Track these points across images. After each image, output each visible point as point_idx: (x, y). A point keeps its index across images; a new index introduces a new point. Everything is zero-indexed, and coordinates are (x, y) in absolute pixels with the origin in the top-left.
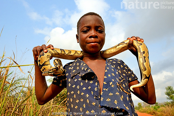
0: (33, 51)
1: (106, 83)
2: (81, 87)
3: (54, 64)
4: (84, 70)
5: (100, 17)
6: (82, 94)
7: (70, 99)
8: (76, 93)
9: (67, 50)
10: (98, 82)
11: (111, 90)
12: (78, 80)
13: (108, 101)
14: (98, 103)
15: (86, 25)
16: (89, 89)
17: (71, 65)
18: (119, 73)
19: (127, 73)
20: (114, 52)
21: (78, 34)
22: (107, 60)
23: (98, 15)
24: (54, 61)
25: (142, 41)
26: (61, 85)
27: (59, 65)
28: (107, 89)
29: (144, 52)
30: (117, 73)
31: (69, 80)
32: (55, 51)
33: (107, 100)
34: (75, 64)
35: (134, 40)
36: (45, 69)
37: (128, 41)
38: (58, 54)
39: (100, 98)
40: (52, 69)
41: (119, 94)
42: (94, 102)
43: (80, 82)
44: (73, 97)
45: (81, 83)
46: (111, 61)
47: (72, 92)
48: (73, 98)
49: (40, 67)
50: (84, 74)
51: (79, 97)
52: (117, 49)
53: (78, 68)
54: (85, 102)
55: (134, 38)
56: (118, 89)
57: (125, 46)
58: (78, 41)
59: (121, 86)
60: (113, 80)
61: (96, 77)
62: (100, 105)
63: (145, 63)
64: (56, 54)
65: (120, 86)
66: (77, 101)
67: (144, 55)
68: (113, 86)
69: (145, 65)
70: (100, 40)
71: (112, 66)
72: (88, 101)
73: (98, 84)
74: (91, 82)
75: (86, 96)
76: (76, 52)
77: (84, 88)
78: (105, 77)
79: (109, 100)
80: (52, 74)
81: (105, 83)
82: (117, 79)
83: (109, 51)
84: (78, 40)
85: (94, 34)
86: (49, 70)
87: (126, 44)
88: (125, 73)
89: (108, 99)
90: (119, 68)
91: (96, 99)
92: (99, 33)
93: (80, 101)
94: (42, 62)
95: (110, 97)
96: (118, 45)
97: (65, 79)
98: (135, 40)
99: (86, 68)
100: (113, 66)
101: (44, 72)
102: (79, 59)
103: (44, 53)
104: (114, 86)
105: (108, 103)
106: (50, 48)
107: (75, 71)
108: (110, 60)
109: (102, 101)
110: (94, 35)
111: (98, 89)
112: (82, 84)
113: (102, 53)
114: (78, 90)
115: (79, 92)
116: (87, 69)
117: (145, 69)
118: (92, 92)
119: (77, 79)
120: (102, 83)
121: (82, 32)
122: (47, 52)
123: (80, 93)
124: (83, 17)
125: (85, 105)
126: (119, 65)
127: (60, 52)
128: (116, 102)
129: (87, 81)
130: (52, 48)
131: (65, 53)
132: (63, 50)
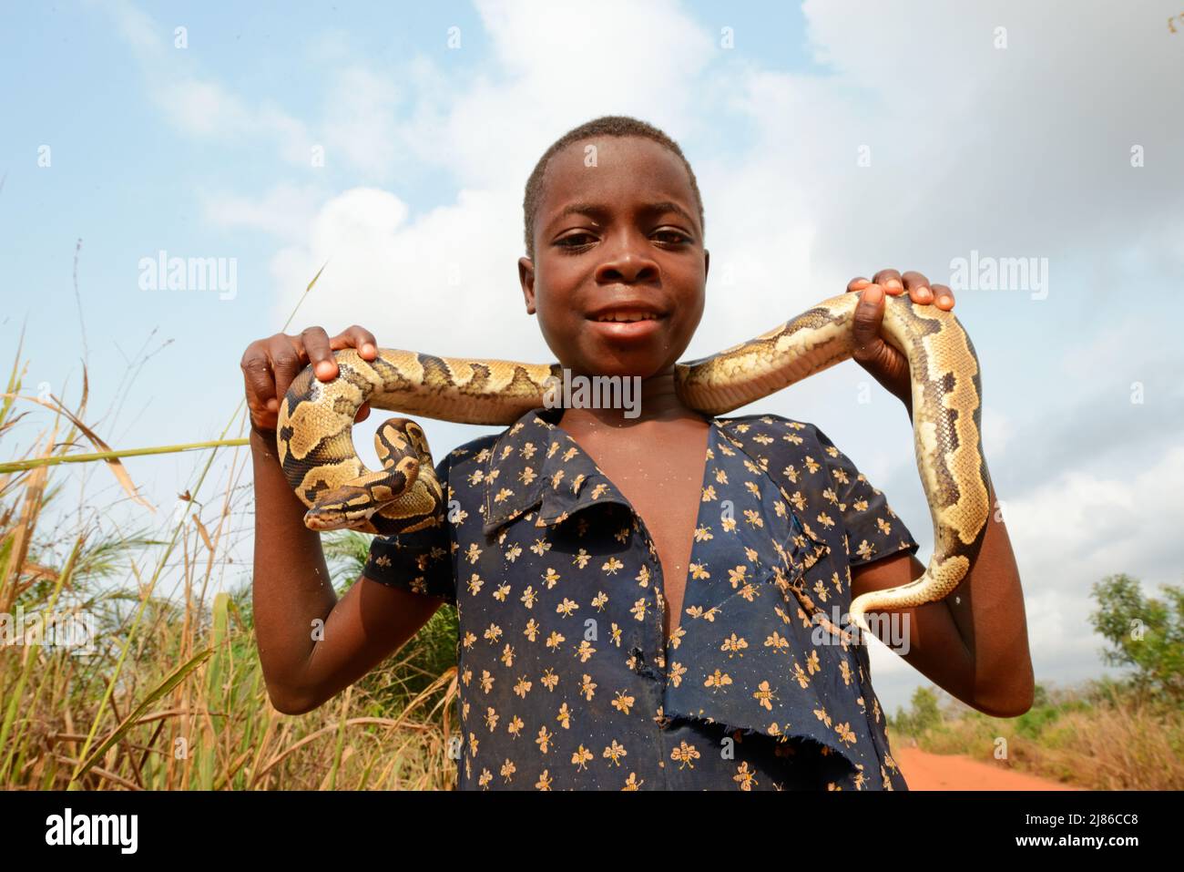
0: (247, 368)
1: (706, 569)
2: (548, 600)
3: (379, 452)
4: (565, 490)
5: (674, 148)
6: (556, 640)
7: (477, 677)
8: (513, 634)
9: (461, 362)
10: (655, 565)
11: (738, 617)
12: (527, 554)
13: (713, 687)
14: (650, 700)
15: (578, 201)
16: (597, 608)
17: (484, 455)
18: (790, 507)
19: (843, 507)
20: (762, 377)
21: (532, 260)
22: (720, 425)
23: (658, 137)
24: (380, 431)
25: (945, 301)
26: (418, 584)
27: (408, 459)
28: (714, 610)
29: (949, 382)
30: (780, 508)
31: (474, 552)
32: (387, 372)
33: (707, 684)
34: (508, 449)
35: (889, 300)
36: (322, 485)
37: (848, 306)
38: (403, 389)
39: (668, 668)
40: (368, 487)
41: (784, 643)
42: (628, 695)
43: (544, 563)
44: (499, 660)
45: (546, 574)
46: (744, 429)
47: (494, 632)
48: (498, 670)
49: (291, 475)
50: (565, 516)
51: (535, 659)
52: (778, 355)
53: (529, 475)
54: (569, 690)
55: (894, 284)
56: (780, 612)
57: (832, 339)
58: (531, 299)
59: (803, 594)
60: (752, 555)
61: (644, 534)
62: (660, 712)
63: (950, 458)
64: (393, 391)
65: (795, 594)
66: (523, 688)
67: (947, 401)
68: (748, 593)
69: (950, 466)
70: (670, 298)
71: (747, 463)
72: (589, 688)
73: (657, 578)
74: (613, 566)
75: (576, 651)
76: (520, 372)
77: (567, 606)
78: (703, 535)
79: (718, 680)
80: (363, 518)
81: (699, 572)
82: (779, 548)
83: (730, 364)
84: (532, 294)
85: (627, 259)
86: (345, 493)
87: (839, 321)
88: (832, 510)
89: (718, 673)
90: (793, 479)
91: (639, 674)
92: (666, 248)
93: (538, 686)
94: (301, 445)
95: (728, 663)
96: (789, 330)
97: (448, 547)
98: (894, 295)
99: (580, 478)
100: (754, 461)
101: (319, 505)
102: (537, 420)
103: (317, 383)
104: (754, 595)
105: (715, 697)
106: (355, 348)
107: (509, 493)
108: (739, 427)
109: (676, 685)
110: (633, 264)
111: (653, 607)
112: (552, 578)
113: (684, 376)
114: (528, 614)
115: (531, 631)
116: (583, 485)
117: (953, 497)
118: (614, 626)
119: (519, 546)
120: (682, 569)
121: (554, 244)
122: (338, 375)
123: (542, 638)
124: (560, 145)
125: (568, 709)
126: (796, 456)
127: (415, 374)
128: (765, 695)
129: (583, 559)
130: (367, 350)
131: (451, 383)
132: (439, 361)
